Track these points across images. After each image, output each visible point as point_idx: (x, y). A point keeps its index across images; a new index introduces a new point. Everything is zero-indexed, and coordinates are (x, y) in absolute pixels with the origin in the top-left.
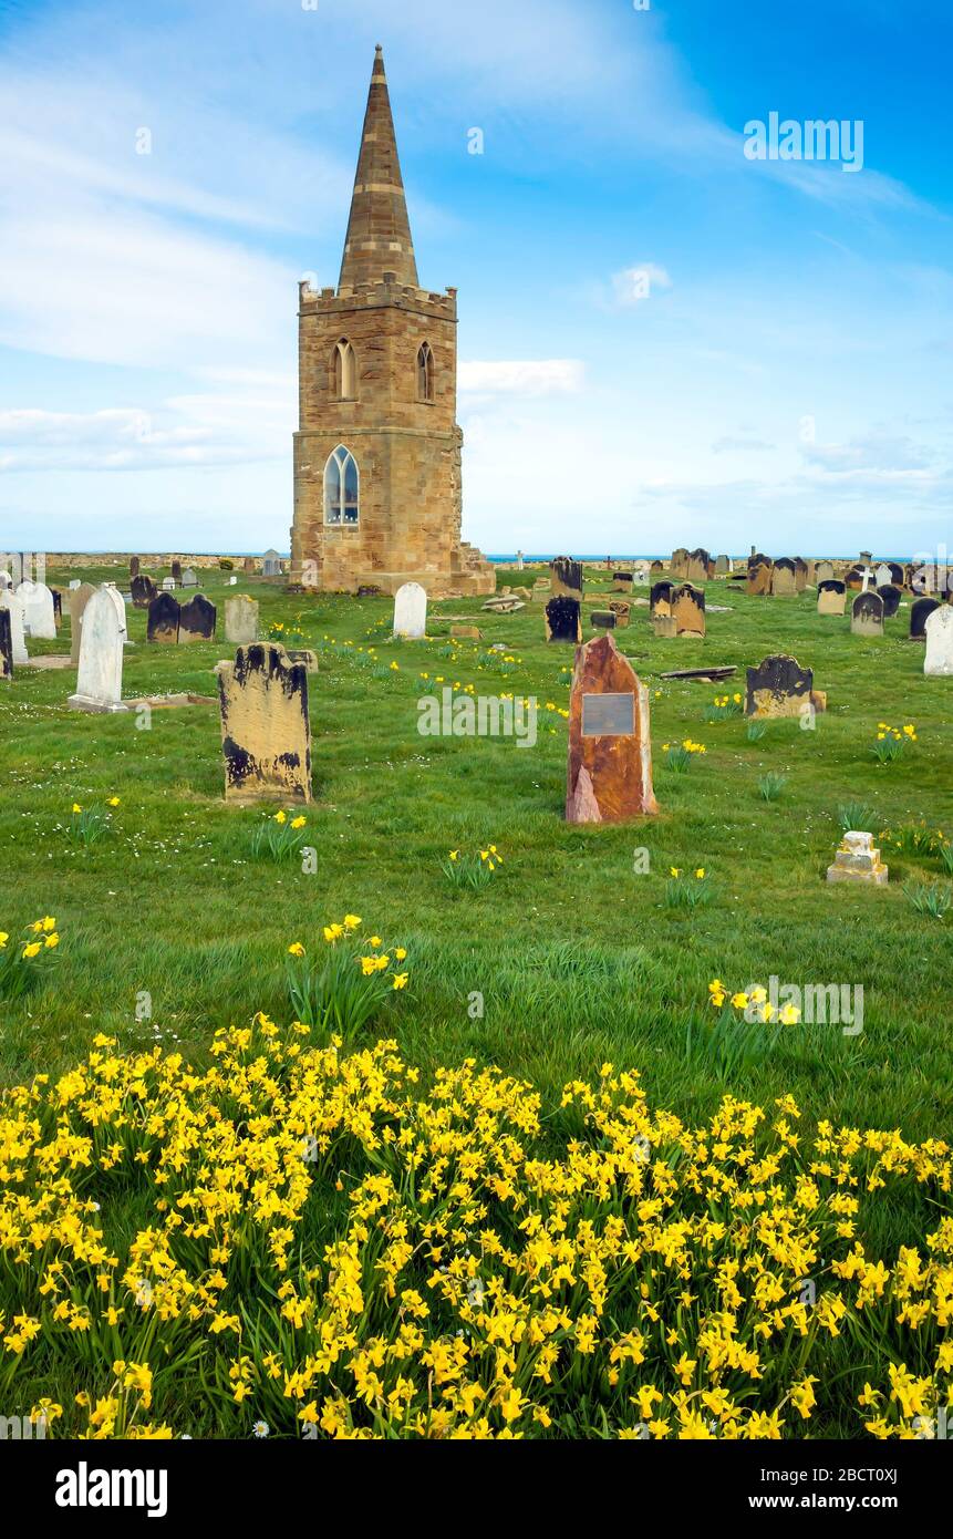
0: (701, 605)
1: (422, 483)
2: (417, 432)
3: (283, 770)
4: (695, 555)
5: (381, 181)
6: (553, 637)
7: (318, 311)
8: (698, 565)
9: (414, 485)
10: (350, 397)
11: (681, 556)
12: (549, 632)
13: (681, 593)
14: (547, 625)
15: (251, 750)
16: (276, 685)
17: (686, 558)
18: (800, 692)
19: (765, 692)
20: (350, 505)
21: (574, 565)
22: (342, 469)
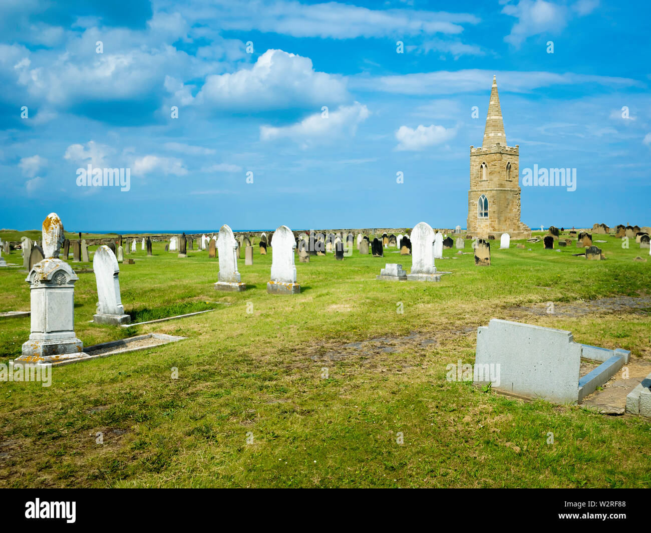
0: (591, 239)
1: (508, 204)
2: (506, 189)
3: (486, 261)
4: (601, 226)
5: (495, 115)
6: (546, 248)
7: (476, 154)
8: (602, 229)
9: (506, 205)
10: (486, 180)
11: (596, 226)
12: (545, 246)
13: (585, 235)
14: (544, 245)
15: (479, 257)
16: (484, 246)
17: (598, 227)
18: (598, 254)
19: (590, 254)
20: (486, 212)
21: (556, 229)
22: (483, 201)
